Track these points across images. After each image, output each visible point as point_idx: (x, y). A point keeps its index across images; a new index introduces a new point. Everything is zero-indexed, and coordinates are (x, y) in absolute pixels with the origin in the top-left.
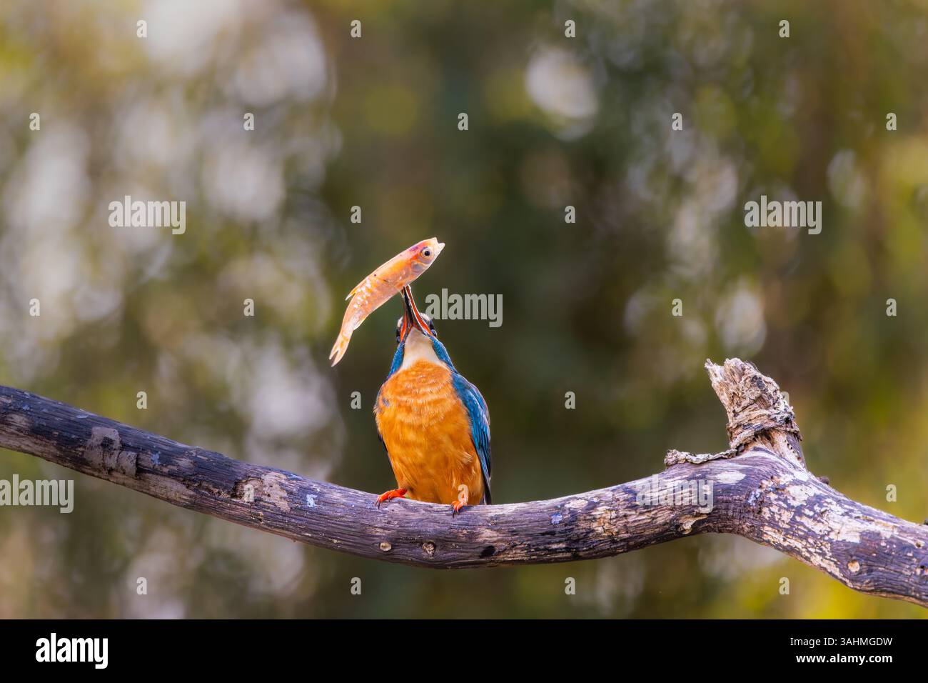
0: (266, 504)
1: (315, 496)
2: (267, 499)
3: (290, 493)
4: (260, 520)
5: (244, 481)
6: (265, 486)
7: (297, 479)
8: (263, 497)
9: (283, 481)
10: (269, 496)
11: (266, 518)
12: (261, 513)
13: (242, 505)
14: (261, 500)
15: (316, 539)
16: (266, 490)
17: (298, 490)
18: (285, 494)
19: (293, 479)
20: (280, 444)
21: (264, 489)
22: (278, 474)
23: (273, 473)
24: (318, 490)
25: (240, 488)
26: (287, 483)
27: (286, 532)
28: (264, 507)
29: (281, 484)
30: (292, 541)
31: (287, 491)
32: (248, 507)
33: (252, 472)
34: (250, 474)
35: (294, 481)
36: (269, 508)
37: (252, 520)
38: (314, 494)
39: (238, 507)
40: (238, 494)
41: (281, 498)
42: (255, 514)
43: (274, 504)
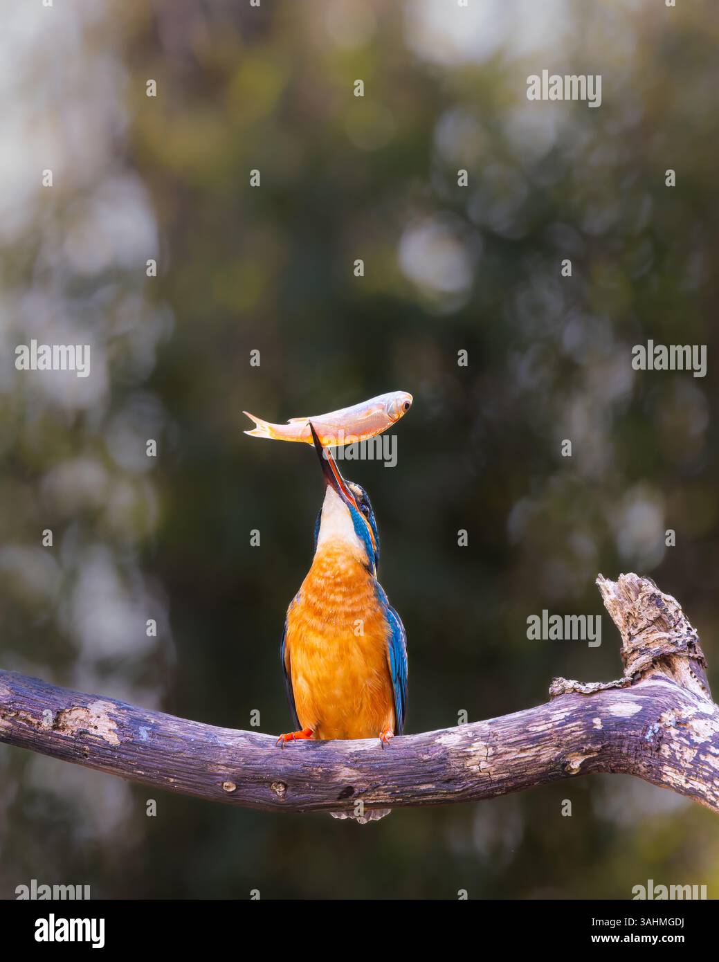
0: (93, 737)
1: (149, 729)
2: (94, 732)
3: (120, 725)
4: (86, 755)
5: (67, 710)
6: (91, 717)
7: (128, 709)
8: (90, 729)
9: (112, 711)
10: (96, 728)
11: (92, 753)
12: (87, 748)
13: (65, 738)
14: (87, 732)
15: (149, 777)
16: (93, 721)
17: (130, 722)
18: (114, 726)
19: (123, 709)
20: (106, 668)
21: (91, 720)
22: (106, 703)
23: (100, 702)
24: (153, 722)
25: (62, 719)
26: (116, 713)
27: (114, 769)
28: (91, 740)
29: (110, 715)
30: (122, 779)
31: (117, 722)
32: (72, 740)
33: (76, 701)
34: (74, 703)
35: (126, 711)
36: (95, 742)
37: (76, 755)
38: (149, 726)
39: (61, 740)
40: (60, 725)
41: (110, 730)
42: (79, 748)
43: (102, 737)
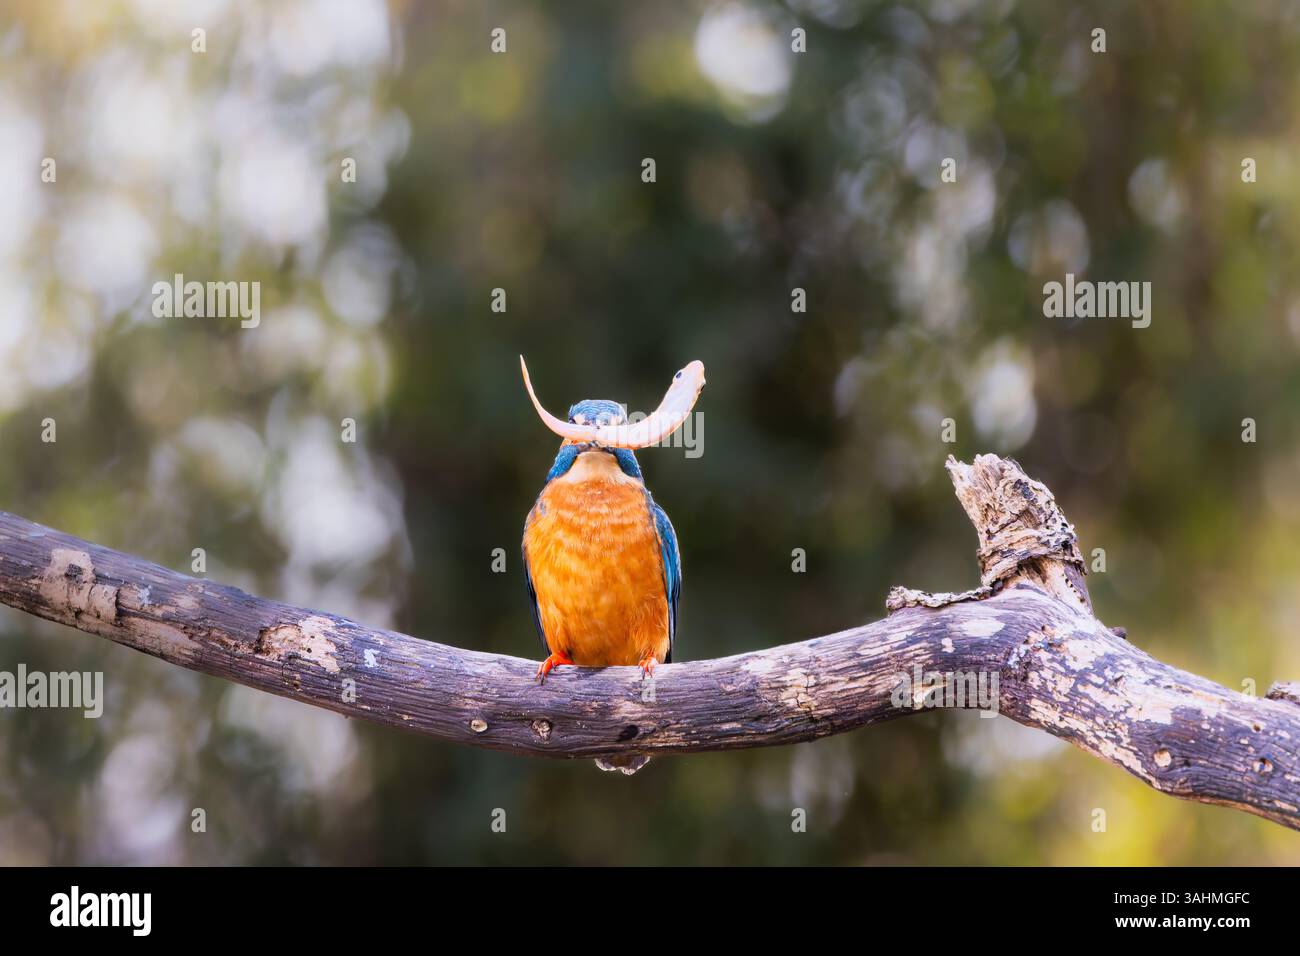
0: (306, 663)
1: (377, 652)
2: (306, 656)
3: (341, 647)
4: (296, 685)
5: (273, 629)
6: (303, 637)
7: (350, 627)
8: (301, 652)
9: (330, 630)
10: (309, 650)
11: (303, 682)
12: (298, 676)
13: (270, 664)
14: (297, 657)
15: (378, 713)
16: (306, 643)
17: (353, 643)
18: (332, 649)
19: (344, 627)
20: (323, 575)
21: (302, 641)
22: (322, 619)
23: (315, 618)
24: (382, 643)
25: (267, 640)
26: (335, 632)
27: (333, 703)
28: (302, 666)
29: (326, 634)
30: (343, 717)
31: (336, 644)
32: (278, 667)
33: (284, 617)
34: (282, 619)
35: (347, 630)
36: (309, 668)
37: (287, 687)
38: (376, 648)
39: (264, 666)
40: (264, 647)
41: (327, 654)
42: (289, 677)
43: (316, 663)
